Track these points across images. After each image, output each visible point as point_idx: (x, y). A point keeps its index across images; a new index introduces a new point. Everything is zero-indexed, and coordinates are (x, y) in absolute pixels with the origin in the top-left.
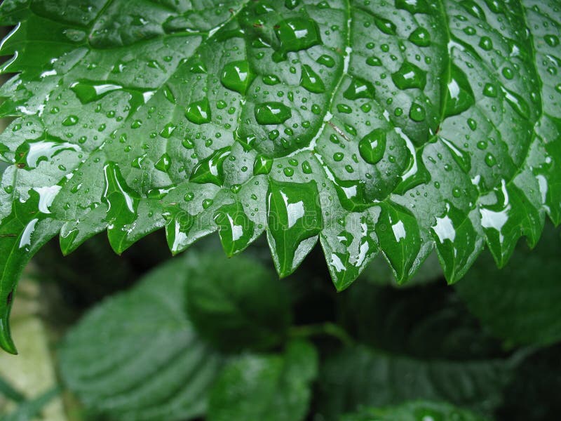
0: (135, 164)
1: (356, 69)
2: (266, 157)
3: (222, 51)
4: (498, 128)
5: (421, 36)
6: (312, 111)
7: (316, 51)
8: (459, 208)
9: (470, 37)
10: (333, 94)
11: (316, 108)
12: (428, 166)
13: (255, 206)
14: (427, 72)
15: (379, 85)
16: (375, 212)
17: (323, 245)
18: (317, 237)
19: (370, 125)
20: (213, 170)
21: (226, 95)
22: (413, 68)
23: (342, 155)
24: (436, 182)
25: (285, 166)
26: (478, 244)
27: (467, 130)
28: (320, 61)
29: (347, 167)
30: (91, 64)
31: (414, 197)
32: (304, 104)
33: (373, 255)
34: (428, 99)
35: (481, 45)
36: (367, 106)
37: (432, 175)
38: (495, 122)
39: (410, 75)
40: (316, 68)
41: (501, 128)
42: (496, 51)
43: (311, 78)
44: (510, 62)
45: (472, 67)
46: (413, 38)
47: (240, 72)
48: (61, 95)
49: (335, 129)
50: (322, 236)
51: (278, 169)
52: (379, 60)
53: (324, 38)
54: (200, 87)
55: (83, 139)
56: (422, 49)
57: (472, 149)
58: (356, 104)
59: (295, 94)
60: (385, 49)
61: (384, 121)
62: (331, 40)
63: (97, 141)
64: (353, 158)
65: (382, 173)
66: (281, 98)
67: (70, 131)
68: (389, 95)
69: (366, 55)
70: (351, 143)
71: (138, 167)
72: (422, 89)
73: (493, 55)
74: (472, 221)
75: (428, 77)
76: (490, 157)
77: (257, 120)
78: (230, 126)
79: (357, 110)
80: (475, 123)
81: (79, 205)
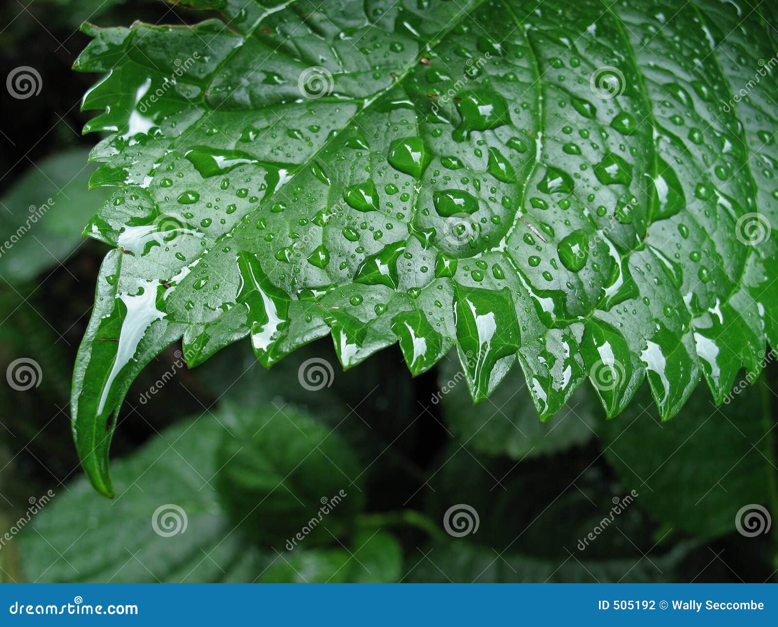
0: (281, 257)
1: (551, 157)
2: (449, 256)
3: (387, 125)
4: (711, 238)
5: (626, 122)
6: (502, 203)
7: (505, 132)
8: (672, 330)
9: (678, 127)
10: (524, 185)
11: (507, 200)
12: (636, 277)
13: (440, 315)
14: (632, 166)
15: (579, 177)
16: (577, 330)
17: (522, 366)
18: (515, 356)
19: (569, 225)
20: (383, 269)
21: (396, 178)
22: (617, 160)
23: (539, 260)
24: (646, 297)
25: (472, 269)
26: (694, 374)
27: (678, 239)
28: (510, 144)
29: (544, 274)
30: (211, 129)
31: (621, 314)
32: (493, 195)
33: (579, 380)
34: (634, 197)
35: (691, 138)
36: (566, 202)
37: (641, 290)
38: (708, 230)
39: (612, 169)
40: (505, 152)
41: (714, 237)
42: (707, 146)
43: (500, 164)
44: (723, 160)
45: (682, 163)
46: (615, 124)
47: (412, 151)
48: (173, 165)
49: (529, 228)
50: (521, 355)
51: (464, 272)
52: (578, 148)
53: (513, 116)
54: (361, 166)
55: (207, 222)
56: (626, 137)
57: (684, 260)
58: (552, 199)
59: (482, 182)
60: (584, 135)
61: (585, 221)
62: (521, 120)
63: (226, 225)
64: (551, 263)
65: (585, 284)
66: (466, 186)
67: (189, 211)
68: (590, 190)
69: (562, 140)
70: (549, 246)
71: (285, 261)
72: (627, 185)
73: (704, 151)
74: (686, 346)
75: (634, 172)
76: (704, 272)
77: (437, 211)
78: (403, 216)
79: (554, 206)
80: (687, 229)
81: (206, 305)
